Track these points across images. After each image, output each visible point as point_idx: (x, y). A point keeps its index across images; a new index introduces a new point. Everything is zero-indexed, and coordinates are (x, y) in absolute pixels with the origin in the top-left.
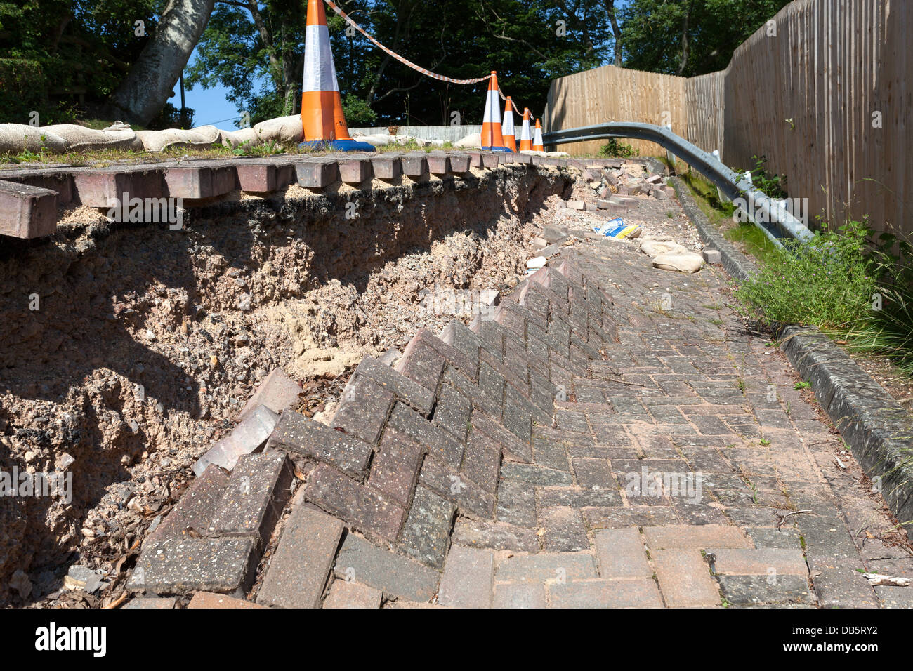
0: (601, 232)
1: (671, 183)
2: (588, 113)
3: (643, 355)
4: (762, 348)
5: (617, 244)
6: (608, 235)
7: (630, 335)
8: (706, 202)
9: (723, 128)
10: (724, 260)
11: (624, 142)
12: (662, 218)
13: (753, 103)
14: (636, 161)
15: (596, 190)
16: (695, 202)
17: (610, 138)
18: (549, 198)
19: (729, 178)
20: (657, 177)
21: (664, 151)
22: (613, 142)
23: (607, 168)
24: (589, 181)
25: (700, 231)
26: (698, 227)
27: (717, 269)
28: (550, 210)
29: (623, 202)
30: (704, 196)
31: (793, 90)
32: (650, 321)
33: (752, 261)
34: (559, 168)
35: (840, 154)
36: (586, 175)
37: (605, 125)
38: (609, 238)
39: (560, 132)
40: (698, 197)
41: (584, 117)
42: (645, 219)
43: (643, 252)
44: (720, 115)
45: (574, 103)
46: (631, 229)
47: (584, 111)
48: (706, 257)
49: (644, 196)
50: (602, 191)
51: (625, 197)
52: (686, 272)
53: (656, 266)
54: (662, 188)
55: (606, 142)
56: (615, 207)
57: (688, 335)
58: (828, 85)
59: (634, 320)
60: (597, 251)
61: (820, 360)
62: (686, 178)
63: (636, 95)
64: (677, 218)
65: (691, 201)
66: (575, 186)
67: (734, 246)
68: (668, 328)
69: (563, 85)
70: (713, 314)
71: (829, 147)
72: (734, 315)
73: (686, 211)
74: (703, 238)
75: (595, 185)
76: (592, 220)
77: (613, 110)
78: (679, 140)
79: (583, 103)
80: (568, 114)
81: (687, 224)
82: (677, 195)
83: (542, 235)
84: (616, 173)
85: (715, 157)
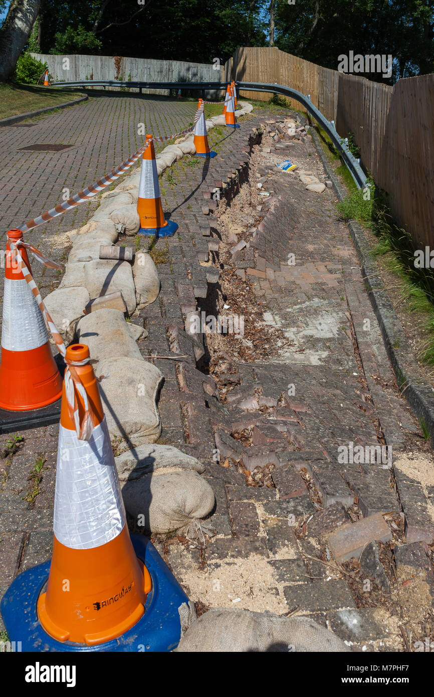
0: (280, 167)
1: (310, 132)
2: (260, 74)
3: (308, 228)
4: (342, 226)
5: (289, 175)
6: (284, 169)
7: (303, 221)
8: (327, 146)
9: (337, 102)
10: (333, 187)
11: (282, 97)
12: (306, 156)
13: (350, 105)
14: (292, 117)
15: (273, 137)
16: (323, 147)
17: (275, 93)
18: (253, 146)
19: (338, 141)
20: (303, 128)
21: (305, 109)
22: (276, 96)
23: (277, 122)
24: (269, 132)
25: (324, 167)
26: (323, 163)
27: (331, 190)
28: (255, 153)
29: (287, 147)
30: (326, 143)
31: (364, 114)
32: (308, 216)
33: (345, 188)
34: (257, 130)
35: (375, 152)
36: (268, 129)
37: (271, 85)
38: (284, 171)
39: (242, 82)
40: (324, 144)
41: (258, 75)
42: (298, 157)
43: (300, 180)
44: (336, 94)
45: (251, 65)
46: (293, 166)
47: (258, 71)
48: (326, 184)
49: (296, 141)
50: (276, 137)
51: (288, 143)
52: (319, 193)
53: (307, 189)
54: (306, 135)
55: (271, 95)
56: (284, 149)
57: (320, 221)
58: (374, 124)
59: (303, 216)
60: (282, 180)
61: (355, 230)
62: (317, 129)
63: (290, 69)
64: (313, 156)
65: (320, 146)
66: (263, 136)
67: (338, 178)
68: (314, 219)
69: (244, 52)
70: (328, 213)
71: (373, 147)
72: (335, 213)
73: (317, 152)
74: (325, 172)
75: (272, 134)
76: (274, 160)
77: (276, 75)
78: (314, 108)
79: (258, 67)
80: (247, 71)
81: (318, 160)
82: (313, 141)
83: (257, 172)
84: (282, 125)
85: (332, 124)
